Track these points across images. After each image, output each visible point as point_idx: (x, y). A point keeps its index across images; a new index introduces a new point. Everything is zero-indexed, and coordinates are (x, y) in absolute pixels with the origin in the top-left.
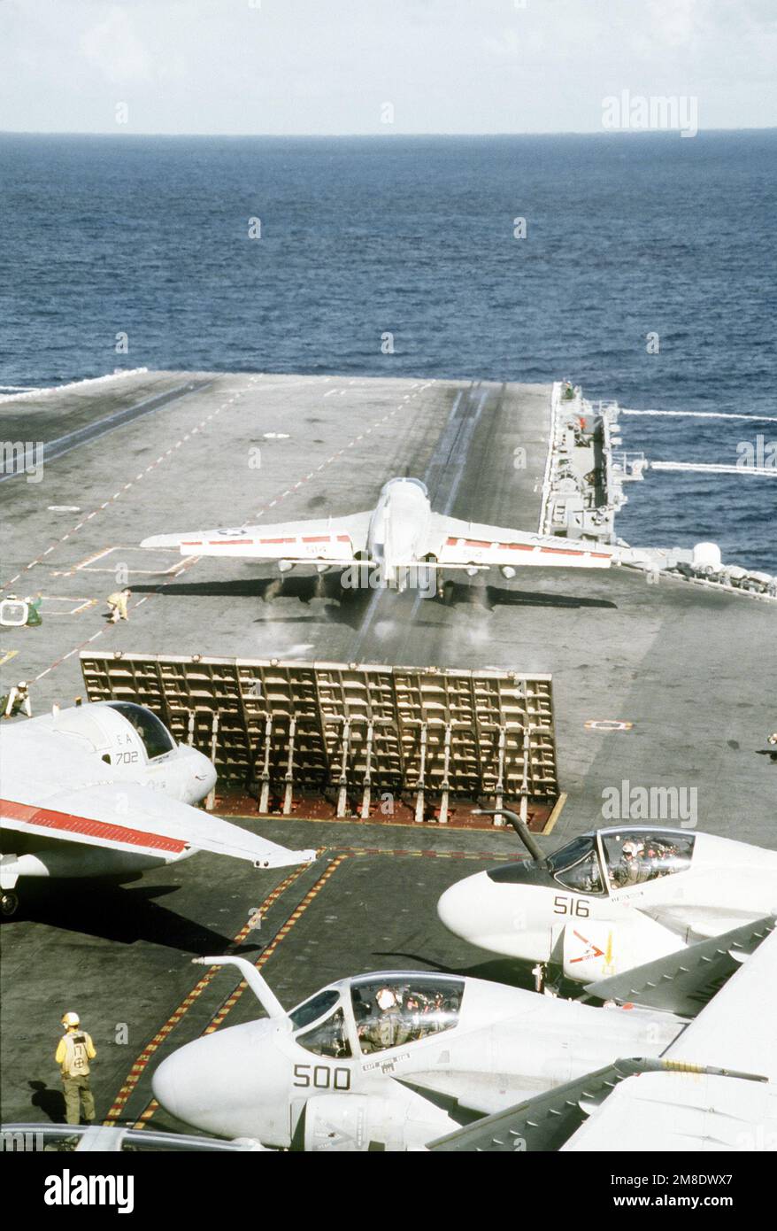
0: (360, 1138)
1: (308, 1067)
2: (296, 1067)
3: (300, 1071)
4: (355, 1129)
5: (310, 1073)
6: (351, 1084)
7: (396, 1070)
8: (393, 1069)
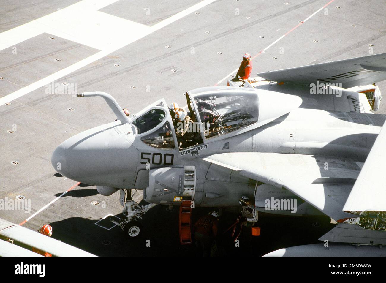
0: (180, 190)
1: (149, 154)
2: (142, 154)
3: (145, 156)
4: (178, 186)
5: (150, 157)
6: (174, 162)
7: (199, 154)
8: (198, 154)
